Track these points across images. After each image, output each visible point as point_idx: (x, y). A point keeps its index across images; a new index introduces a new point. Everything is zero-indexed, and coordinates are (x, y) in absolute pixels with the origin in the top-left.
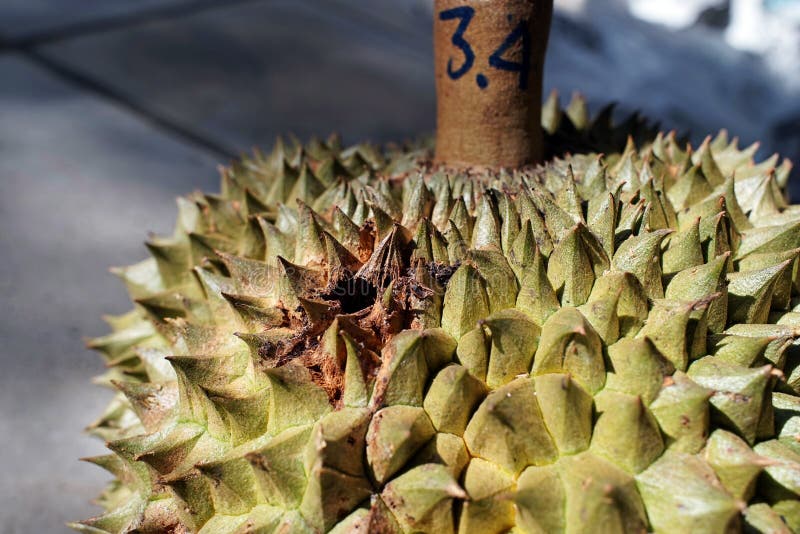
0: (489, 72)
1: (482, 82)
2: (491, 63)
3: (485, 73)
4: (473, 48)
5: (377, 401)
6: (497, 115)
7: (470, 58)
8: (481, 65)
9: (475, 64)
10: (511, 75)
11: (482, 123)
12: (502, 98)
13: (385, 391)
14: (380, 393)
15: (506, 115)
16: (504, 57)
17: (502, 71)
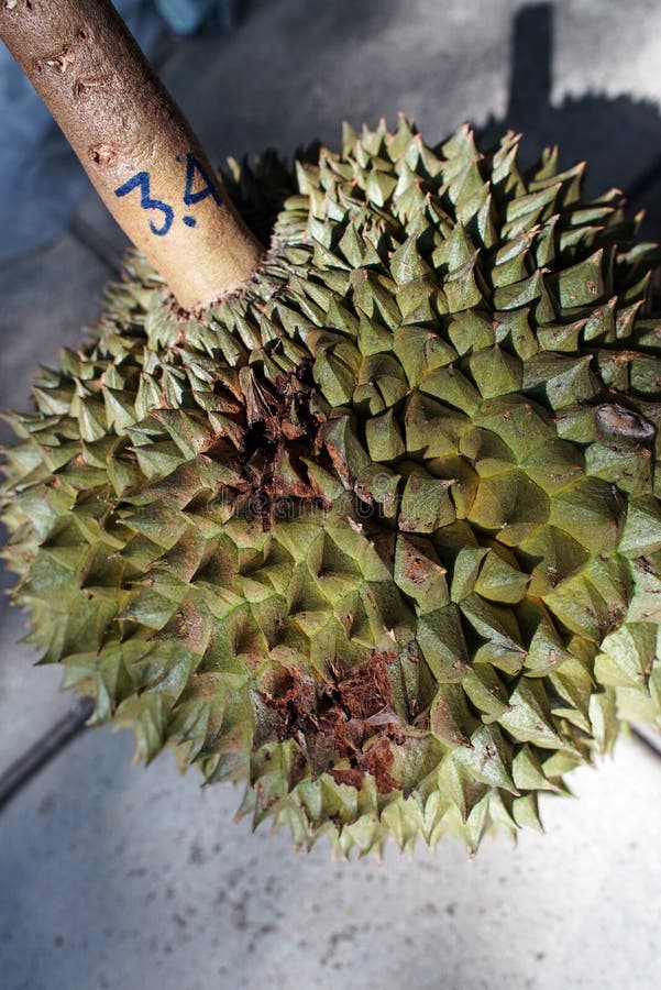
0: (191, 211)
1: (190, 222)
2: (188, 203)
3: (189, 214)
4: (165, 202)
5: (349, 481)
6: (217, 237)
7: (168, 211)
8: (181, 210)
9: (175, 213)
10: (206, 200)
11: (210, 252)
12: (213, 222)
13: (349, 471)
14: (347, 474)
15: (223, 233)
16: (194, 191)
17: (200, 203)
